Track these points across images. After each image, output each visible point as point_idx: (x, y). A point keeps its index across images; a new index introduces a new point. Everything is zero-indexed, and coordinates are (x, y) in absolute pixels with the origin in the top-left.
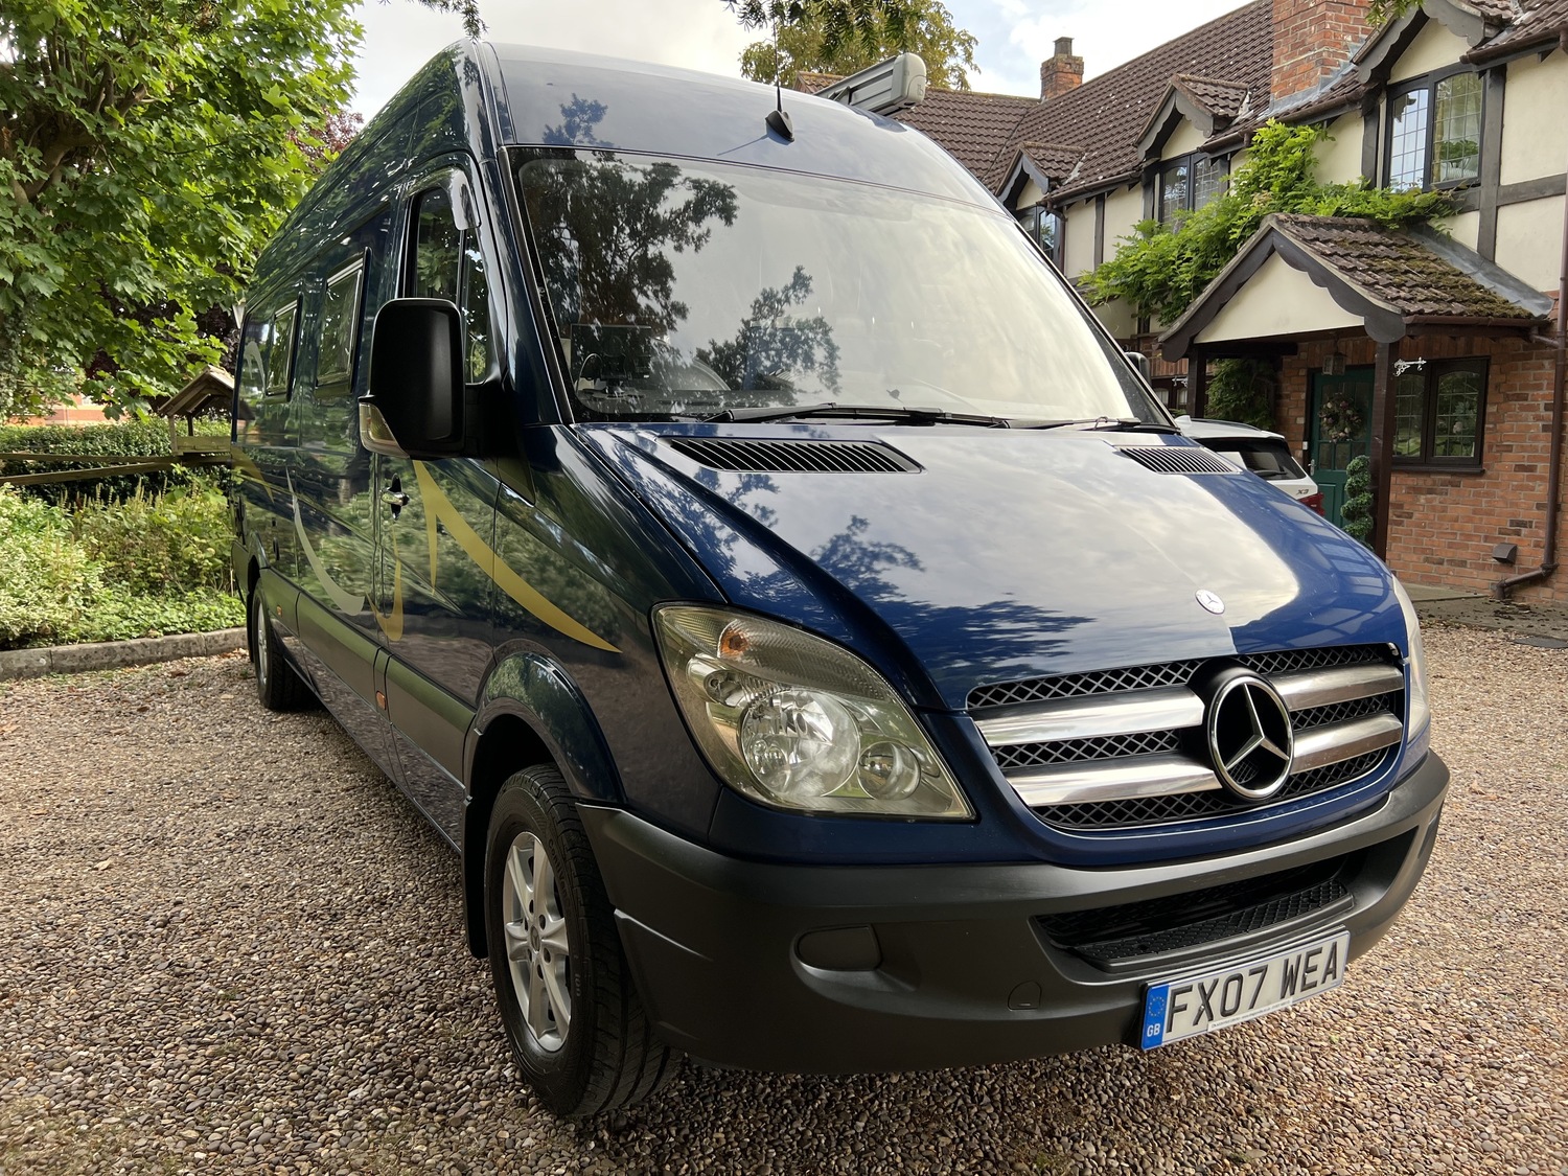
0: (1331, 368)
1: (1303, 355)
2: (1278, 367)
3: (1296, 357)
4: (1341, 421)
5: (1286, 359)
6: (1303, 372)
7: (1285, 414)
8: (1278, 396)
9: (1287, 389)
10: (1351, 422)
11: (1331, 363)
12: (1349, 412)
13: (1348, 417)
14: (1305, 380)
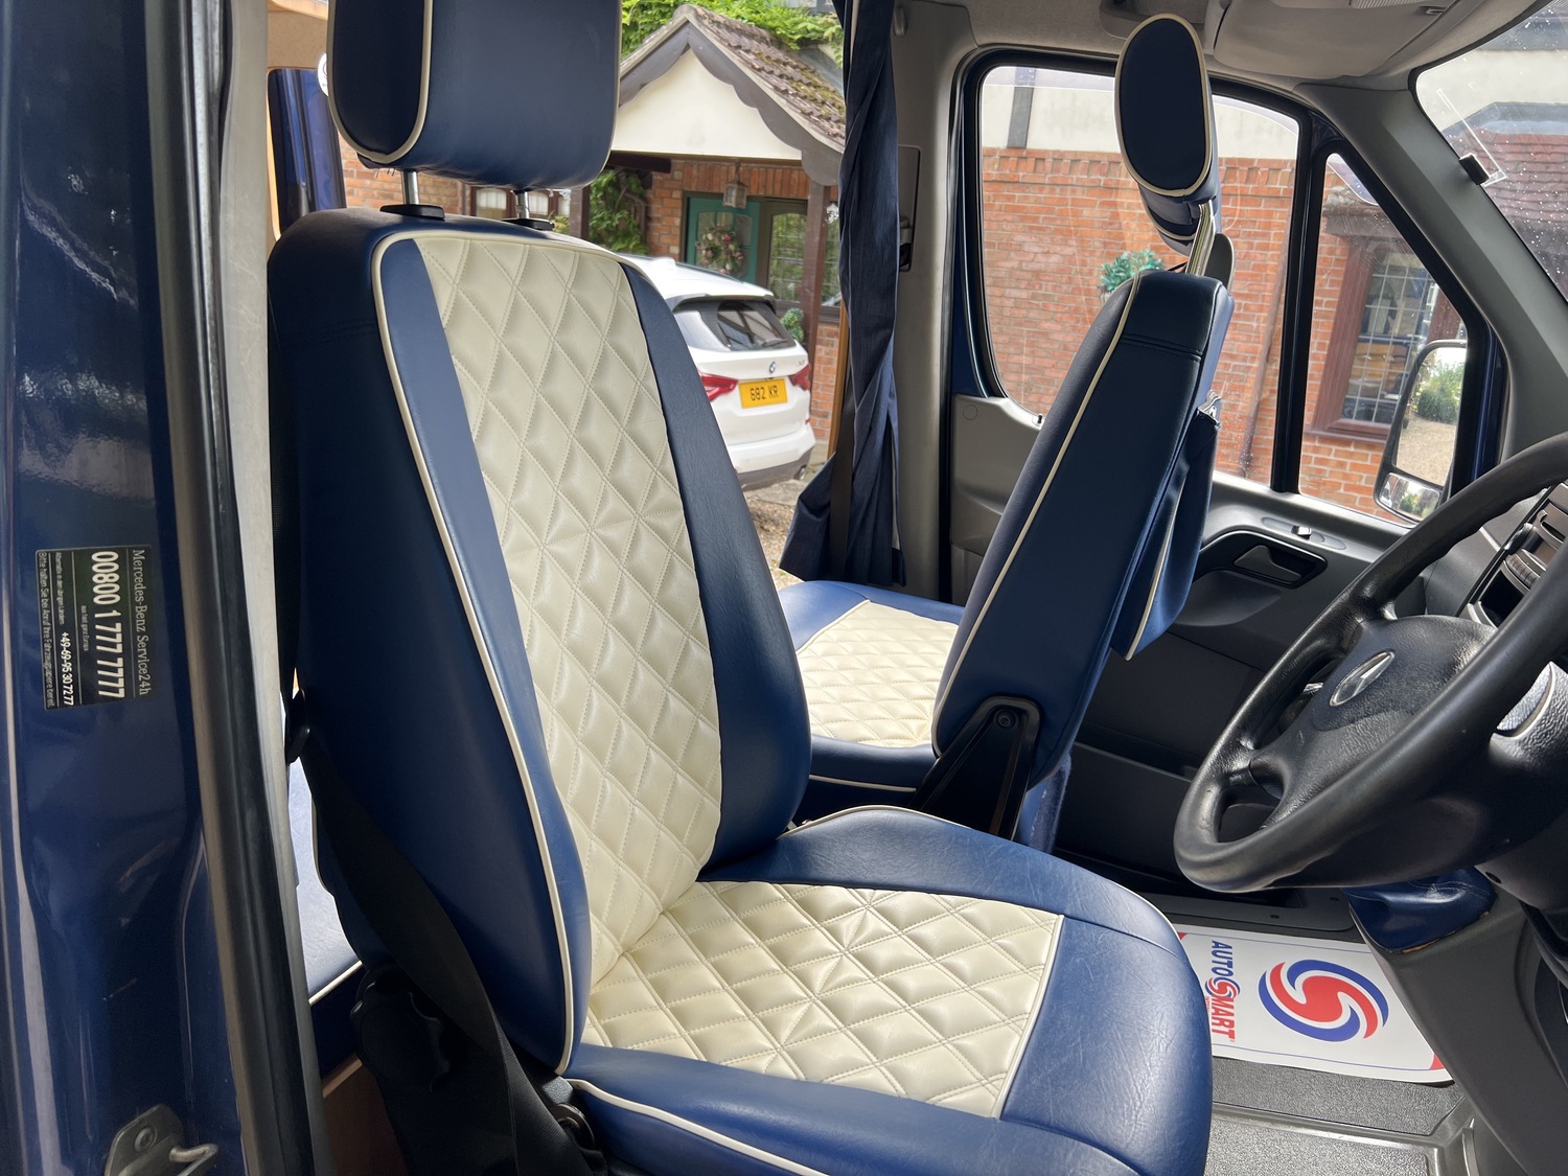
0: (733, 199)
1: (677, 174)
2: (647, 184)
3: (668, 176)
4: (723, 256)
5: (657, 176)
6: (677, 194)
7: (655, 241)
8: (648, 219)
9: (657, 210)
10: (733, 259)
11: (734, 193)
12: (732, 247)
13: (729, 253)
14: (679, 204)
